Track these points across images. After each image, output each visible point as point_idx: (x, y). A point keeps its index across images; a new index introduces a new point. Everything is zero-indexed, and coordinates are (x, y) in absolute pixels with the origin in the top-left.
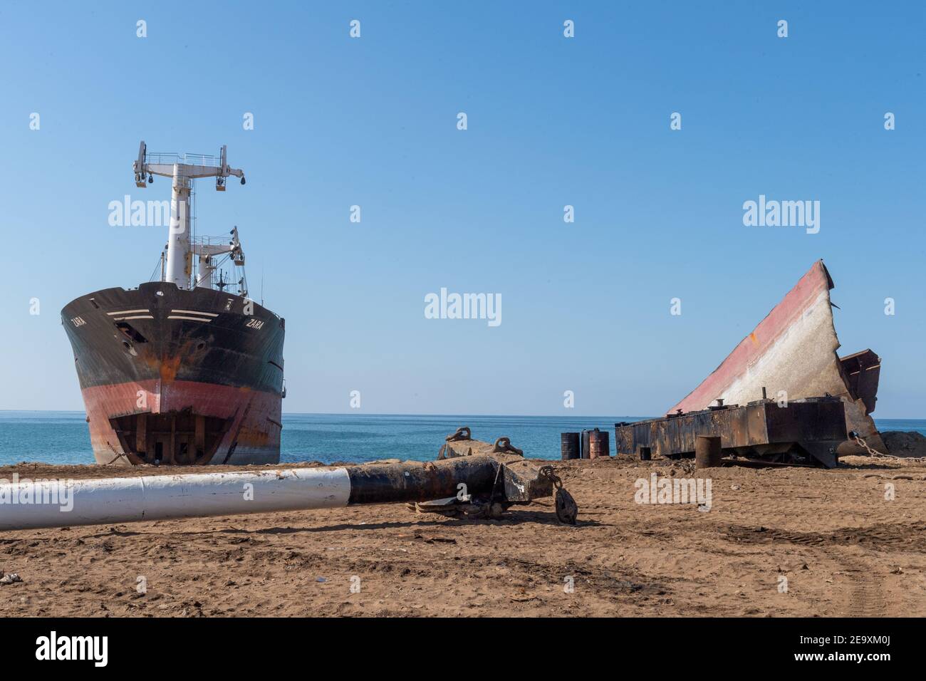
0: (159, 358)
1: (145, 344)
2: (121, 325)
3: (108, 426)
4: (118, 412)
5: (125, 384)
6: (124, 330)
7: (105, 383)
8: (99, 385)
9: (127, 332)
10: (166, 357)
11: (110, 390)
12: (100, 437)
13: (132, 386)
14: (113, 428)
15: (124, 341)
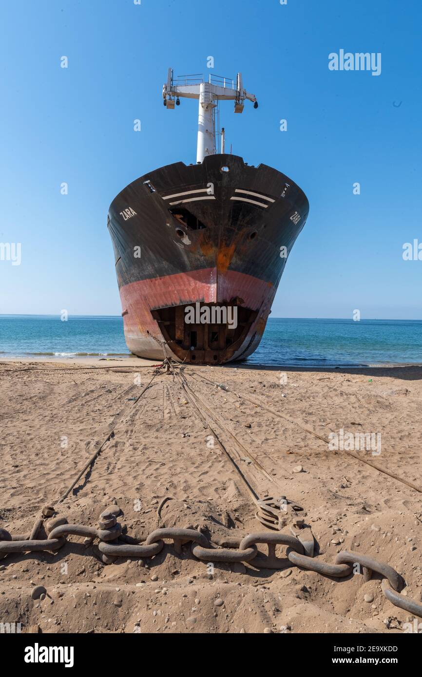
0: (217, 245)
1: (202, 231)
2: (176, 210)
3: (149, 317)
4: (162, 303)
5: (172, 276)
6: (178, 217)
7: (150, 277)
8: (142, 280)
9: (181, 218)
10: (224, 244)
11: (155, 283)
12: (140, 327)
13: (181, 278)
14: (154, 318)
15: (177, 229)
